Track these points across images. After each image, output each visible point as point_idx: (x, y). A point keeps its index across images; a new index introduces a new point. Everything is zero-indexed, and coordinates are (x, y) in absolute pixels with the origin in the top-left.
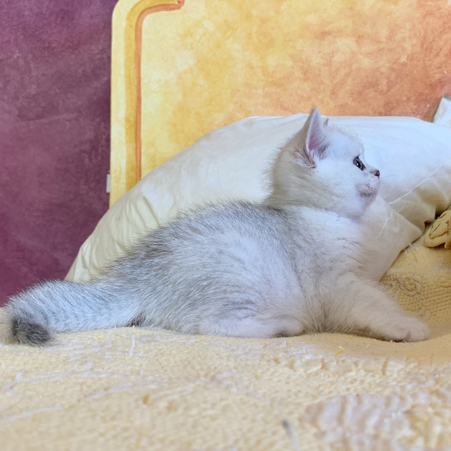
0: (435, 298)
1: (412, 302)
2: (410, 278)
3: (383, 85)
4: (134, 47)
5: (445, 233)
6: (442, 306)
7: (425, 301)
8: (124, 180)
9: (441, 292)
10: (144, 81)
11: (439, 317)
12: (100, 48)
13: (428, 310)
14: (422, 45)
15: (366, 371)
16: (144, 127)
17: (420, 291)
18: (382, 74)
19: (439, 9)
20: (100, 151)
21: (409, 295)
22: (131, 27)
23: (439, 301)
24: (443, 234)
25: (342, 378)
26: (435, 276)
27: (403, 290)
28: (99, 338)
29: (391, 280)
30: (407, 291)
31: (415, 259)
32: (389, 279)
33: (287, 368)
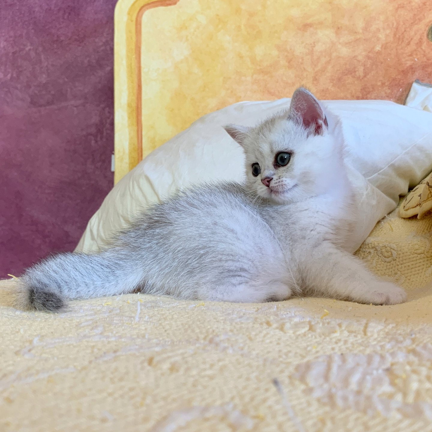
1: (388, 267)
2: (387, 246)
3: (360, 72)
4: (134, 39)
5: (417, 205)
6: (415, 271)
7: (400, 266)
8: (127, 160)
9: (415, 259)
10: (144, 70)
11: (413, 281)
12: (104, 40)
14: (395, 35)
15: (349, 332)
16: (144, 111)
17: (395, 258)
18: (359, 61)
19: (410, 2)
20: (105, 134)
21: (386, 262)
22: (132, 21)
23: (413, 266)
24: (416, 206)
25: (328, 339)
26: (409, 244)
27: (381, 257)
28: (107, 305)
29: (369, 248)
30: (384, 258)
31: (391, 229)
32: (368, 247)
33: (277, 330)
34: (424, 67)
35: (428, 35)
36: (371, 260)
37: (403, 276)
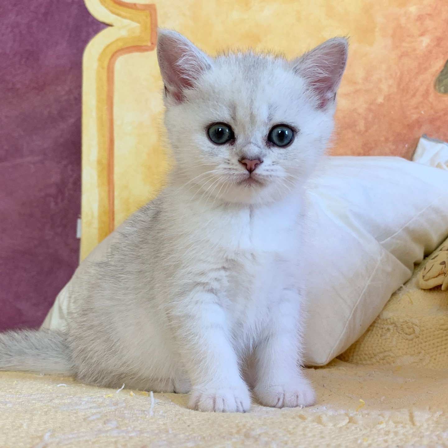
0: (433, 341)
1: (410, 345)
2: (408, 321)
3: (361, 125)
4: (105, 88)
5: (439, 275)
6: (441, 350)
7: (424, 344)
8: (96, 224)
9: (440, 336)
10: (117, 123)
11: (438, 362)
12: (67, 88)
13: (427, 354)
14: (399, 85)
15: (395, 422)
16: (117, 169)
17: (418, 335)
18: (359, 114)
19: (415, 50)
21: (407, 339)
22: (103, 68)
23: (439, 344)
24: (438, 276)
25: (374, 431)
26: (433, 318)
27: (401, 334)
28: (109, 397)
29: (388, 324)
30: (405, 335)
31: (410, 301)
32: (386, 323)
33: (315, 424)
34: (432, 121)
35: (435, 86)
36: (391, 338)
37: (427, 355)
